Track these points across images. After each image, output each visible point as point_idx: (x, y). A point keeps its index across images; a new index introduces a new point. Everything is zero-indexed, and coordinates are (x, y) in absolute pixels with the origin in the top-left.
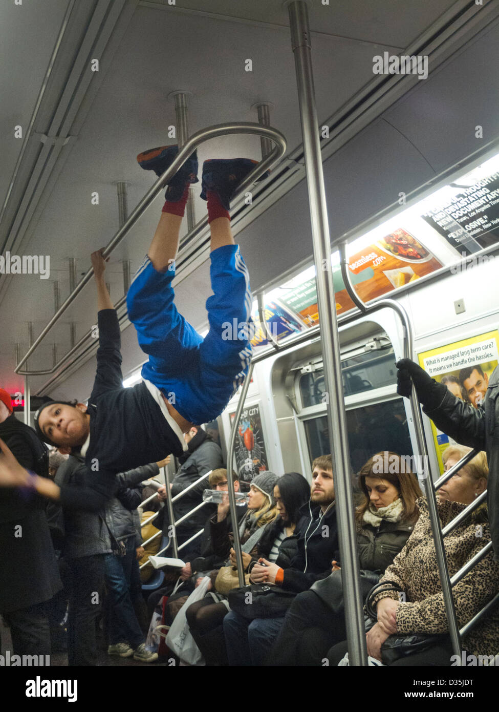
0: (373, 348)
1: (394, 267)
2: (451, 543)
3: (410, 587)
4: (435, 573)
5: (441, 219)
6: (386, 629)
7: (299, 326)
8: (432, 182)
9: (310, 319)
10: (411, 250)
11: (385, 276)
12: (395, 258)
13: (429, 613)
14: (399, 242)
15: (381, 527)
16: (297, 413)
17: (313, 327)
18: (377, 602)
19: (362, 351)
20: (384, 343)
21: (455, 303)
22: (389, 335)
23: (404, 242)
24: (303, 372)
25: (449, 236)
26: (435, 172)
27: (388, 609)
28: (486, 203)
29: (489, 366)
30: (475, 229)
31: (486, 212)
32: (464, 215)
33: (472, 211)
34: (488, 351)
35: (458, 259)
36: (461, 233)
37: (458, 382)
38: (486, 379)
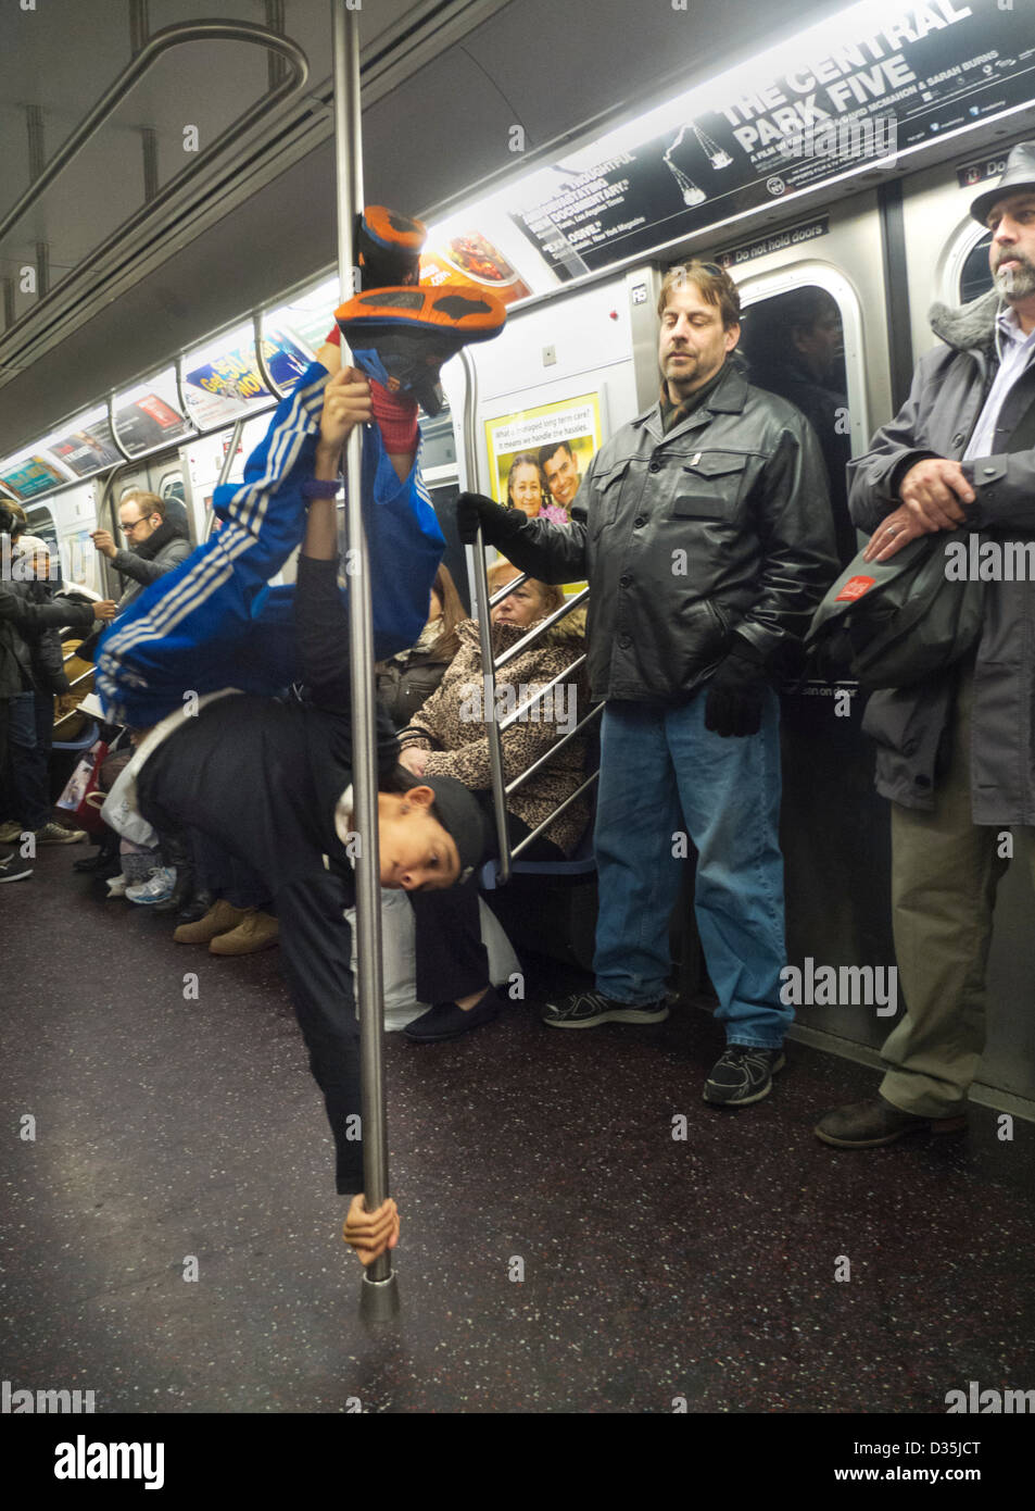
2: (503, 675)
3: (443, 737)
5: (535, 221)
8: (526, 159)
10: (488, 265)
12: (464, 276)
13: (467, 763)
14: (472, 251)
15: (409, 661)
18: (400, 752)
21: (544, 349)
23: (479, 252)
25: (545, 248)
26: (533, 144)
27: (414, 761)
28: (603, 203)
29: (581, 443)
30: (582, 241)
31: (600, 217)
32: (569, 218)
33: (582, 212)
34: (581, 422)
35: (553, 285)
36: (562, 246)
37: (536, 464)
38: (575, 461)
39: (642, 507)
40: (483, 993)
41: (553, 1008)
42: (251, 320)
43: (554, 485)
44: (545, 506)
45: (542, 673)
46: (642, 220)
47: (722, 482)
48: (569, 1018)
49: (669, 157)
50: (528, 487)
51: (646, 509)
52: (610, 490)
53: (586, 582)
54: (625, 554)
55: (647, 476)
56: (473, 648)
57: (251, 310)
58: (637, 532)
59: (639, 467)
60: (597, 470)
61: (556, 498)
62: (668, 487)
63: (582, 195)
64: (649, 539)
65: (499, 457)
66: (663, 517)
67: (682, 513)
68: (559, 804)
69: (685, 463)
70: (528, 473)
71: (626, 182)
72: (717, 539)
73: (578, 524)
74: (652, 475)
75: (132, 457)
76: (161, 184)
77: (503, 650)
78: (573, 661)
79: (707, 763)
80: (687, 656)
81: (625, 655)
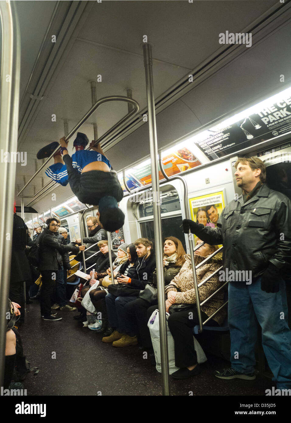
0: (170, 196)
1: (181, 163)
2: (199, 271)
3: (181, 287)
4: (191, 282)
5: (202, 145)
6: (171, 302)
7: (139, 185)
8: (200, 128)
9: (144, 182)
10: (189, 157)
11: (177, 167)
12: (182, 160)
13: (188, 296)
14: (184, 153)
15: (169, 265)
16: (137, 220)
17: (145, 186)
18: (167, 292)
19: (166, 196)
20: (175, 194)
21: (206, 179)
22: (177, 190)
23: (186, 153)
24: (140, 203)
25: (205, 152)
26: (202, 124)
27: (172, 294)
28: (222, 139)
29: (218, 205)
30: (216, 150)
31: (222, 143)
32: (212, 144)
33: (216, 142)
34: (218, 199)
35: (208, 162)
36: (210, 151)
37: (205, 211)
38: (217, 210)
39: (238, 224)
40: (196, 365)
41: (218, 372)
42: (122, 172)
43: (210, 217)
44: (208, 223)
45: (210, 271)
46: (234, 143)
47: (263, 217)
48: (223, 376)
49: (242, 126)
50: (203, 218)
51: (240, 224)
52: (228, 219)
53: (222, 245)
54: (234, 237)
55: (239, 215)
56: (189, 262)
58: (237, 231)
59: (237, 212)
60: (224, 213)
61: (211, 221)
62: (246, 218)
63: (216, 137)
64: (241, 233)
65: (193, 209)
66: (245, 227)
67: (250, 226)
68: (217, 309)
69: (251, 211)
70: (202, 213)
71: (229, 133)
72: (263, 233)
73: (219, 228)
74: (241, 215)
76: (98, 138)
78: (219, 268)
79: (263, 300)
80: (254, 268)
81: (234, 266)
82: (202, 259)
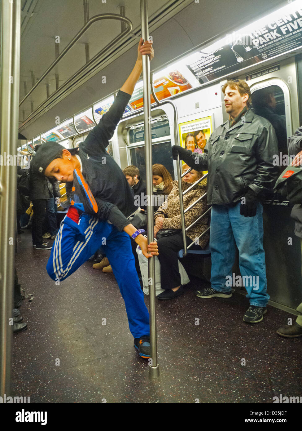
0: (160, 121)
1: (172, 86)
2: (185, 197)
3: (168, 214)
4: (177, 208)
5: (193, 67)
6: (159, 228)
7: (130, 109)
8: (192, 50)
9: (135, 106)
10: (180, 79)
11: (168, 90)
12: (173, 83)
13: (175, 222)
14: (175, 75)
15: (157, 192)
16: (127, 146)
17: (136, 110)
18: (155, 218)
19: (156, 121)
20: (165, 119)
21: (196, 103)
22: (167, 115)
23: (177, 76)
24: (131, 129)
25: (196, 75)
26: (194, 46)
27: (160, 220)
28: (213, 61)
29: (206, 131)
30: (207, 72)
31: (212, 65)
32: (203, 66)
33: (207, 64)
34: (207, 124)
35: (200, 85)
36: (201, 74)
37: (193, 136)
38: (205, 136)
39: (222, 149)
40: (179, 287)
41: (199, 292)
42: (113, 95)
43: (198, 143)
44: (196, 149)
45: (196, 196)
46: (225, 66)
47: (245, 142)
48: (204, 295)
49: (233, 48)
50: (191, 143)
51: (224, 150)
52: (214, 144)
54: (217, 163)
55: (224, 141)
56: (177, 189)
57: (113, 93)
58: (221, 156)
59: (222, 138)
60: (211, 139)
61: (199, 146)
62: (229, 144)
63: (207, 59)
64: (224, 159)
65: (182, 134)
66: (228, 152)
67: (234, 151)
68: (201, 234)
69: (235, 137)
70: (191, 139)
71: (220, 55)
72: (244, 159)
73: (206, 154)
74: (226, 140)
75: (80, 133)
76: (90, 59)
77: (185, 189)
78: (205, 193)
79: (241, 224)
80: (234, 193)
81: (216, 192)
82: (189, 185)
